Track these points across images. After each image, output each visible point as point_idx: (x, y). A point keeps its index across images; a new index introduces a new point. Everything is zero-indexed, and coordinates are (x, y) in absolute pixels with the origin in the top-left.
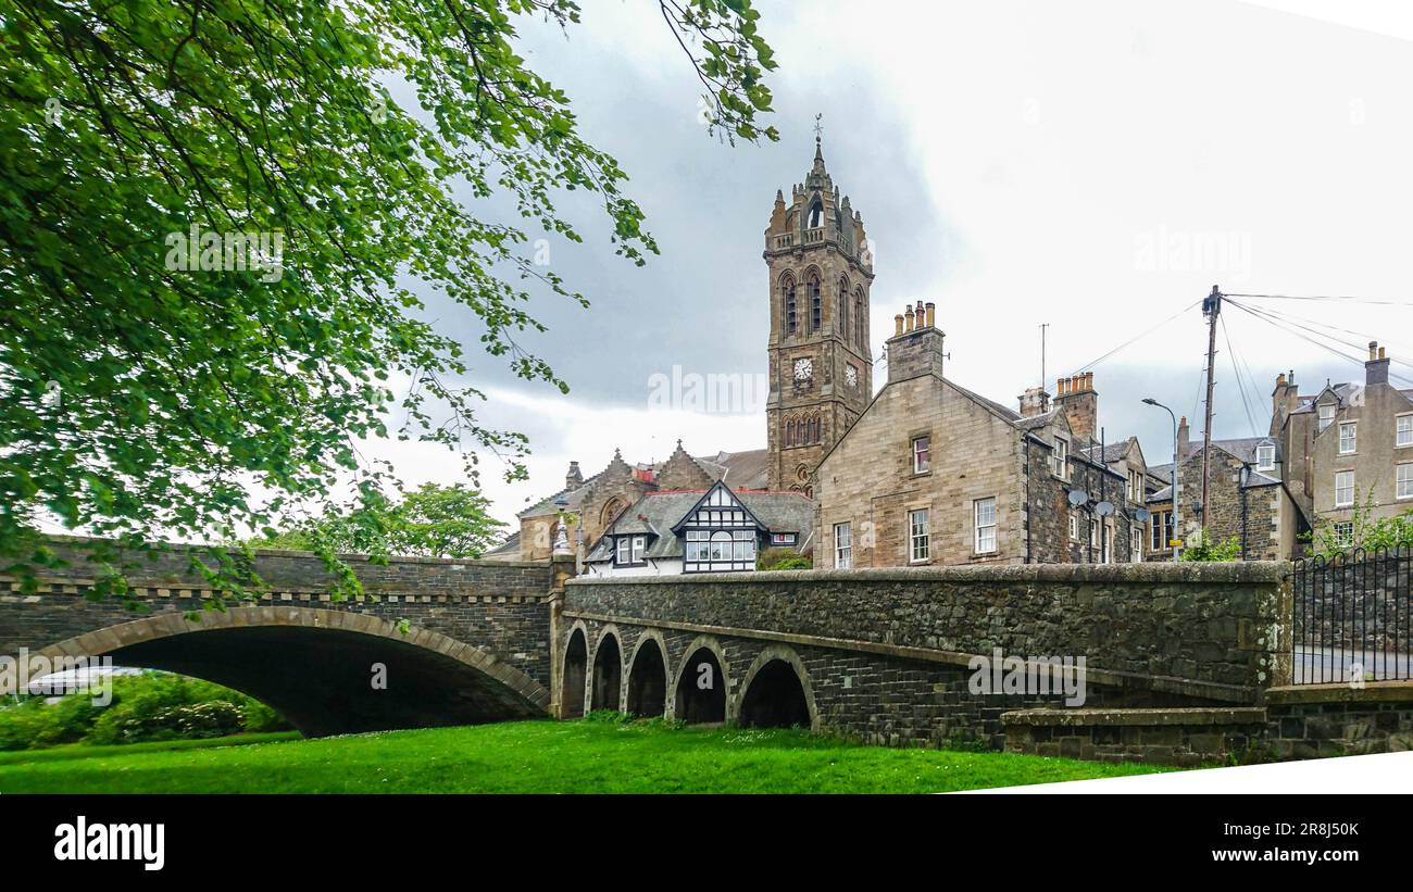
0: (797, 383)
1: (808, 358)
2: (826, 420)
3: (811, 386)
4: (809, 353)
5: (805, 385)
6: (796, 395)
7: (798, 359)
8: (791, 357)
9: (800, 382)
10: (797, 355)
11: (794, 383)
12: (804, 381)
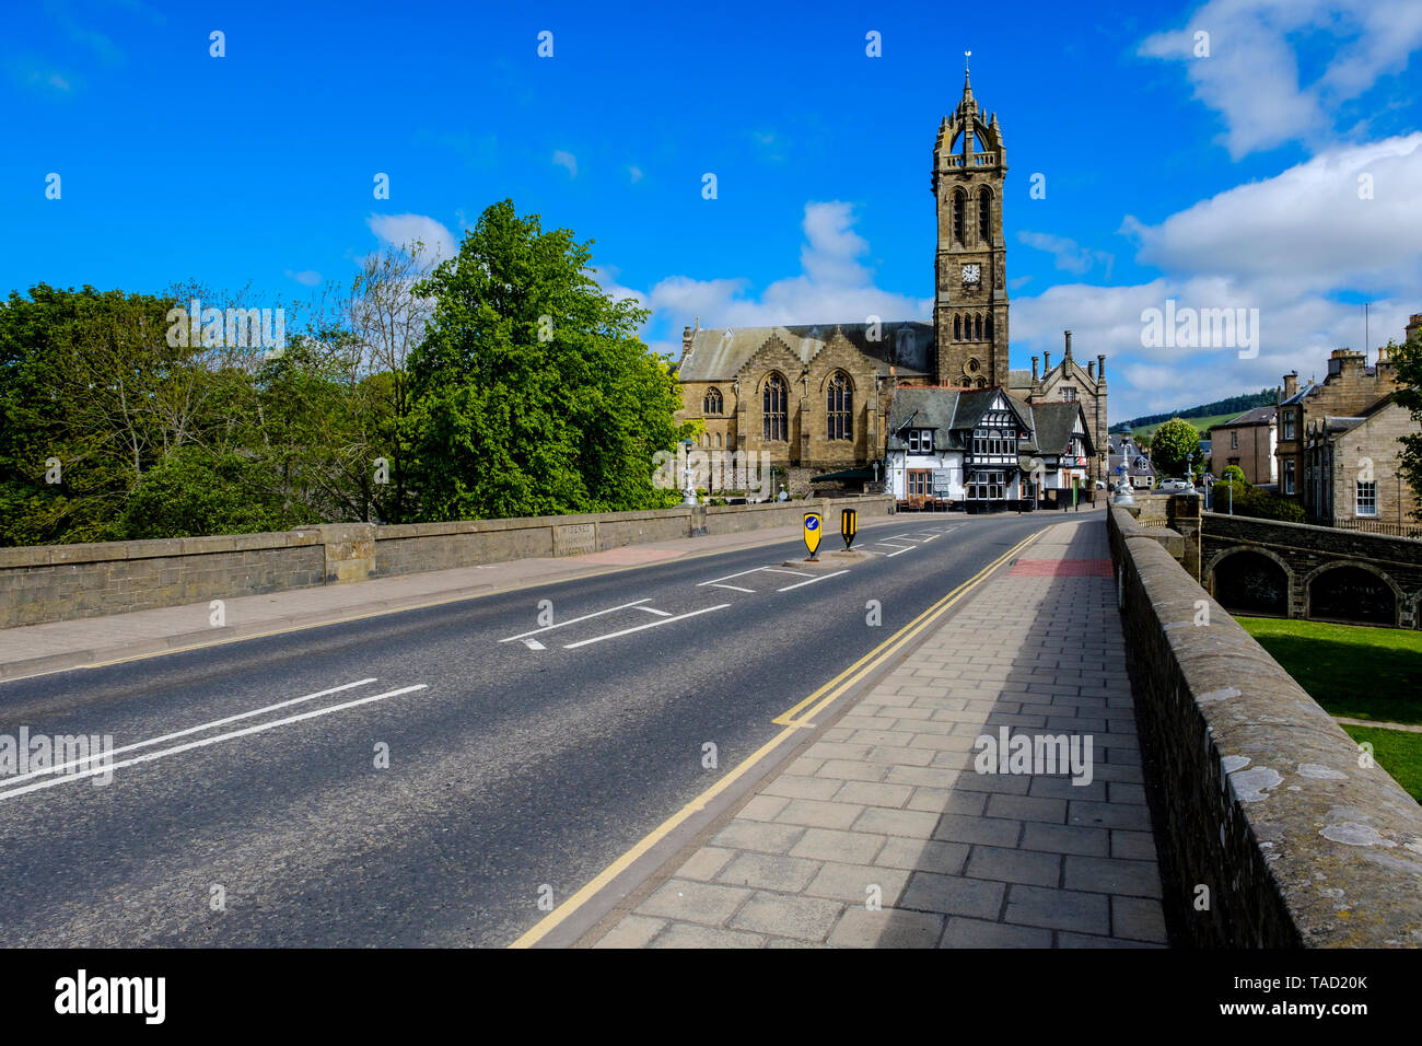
0: (966, 285)
1: (976, 264)
2: (1000, 321)
3: (981, 289)
4: (979, 260)
5: (974, 288)
6: (964, 296)
7: (965, 264)
8: (960, 261)
9: (969, 284)
10: (966, 261)
11: (963, 285)
12: (973, 284)
